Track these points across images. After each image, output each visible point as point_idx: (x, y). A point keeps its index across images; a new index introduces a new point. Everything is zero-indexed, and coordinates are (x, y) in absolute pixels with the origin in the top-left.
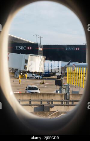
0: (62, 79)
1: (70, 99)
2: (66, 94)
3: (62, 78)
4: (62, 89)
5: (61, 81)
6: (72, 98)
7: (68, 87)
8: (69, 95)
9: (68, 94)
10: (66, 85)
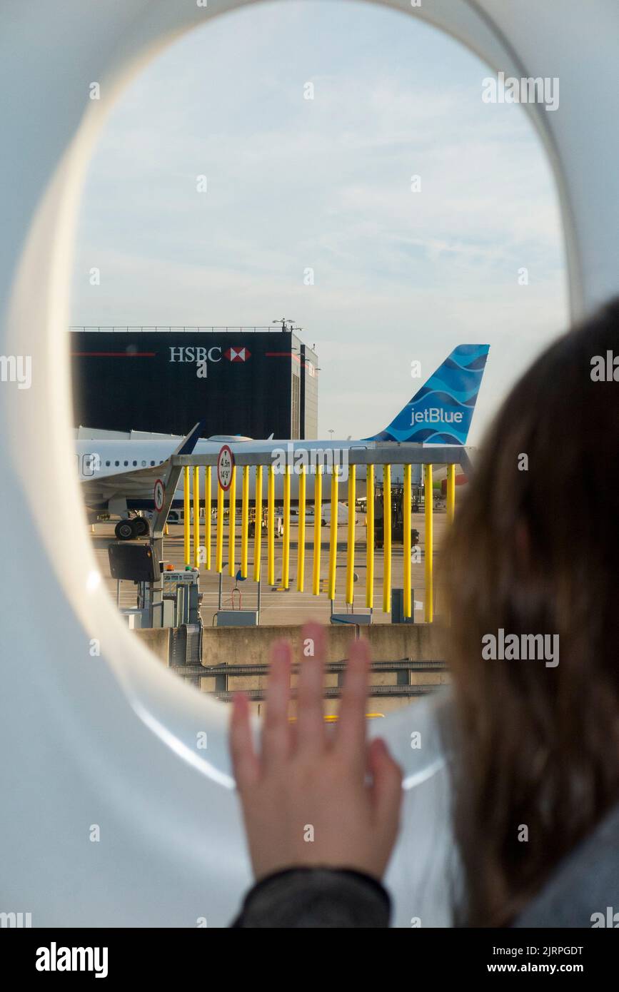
0: (153, 540)
1: (207, 661)
2: (182, 631)
3: (157, 535)
4: (158, 598)
5: (147, 549)
6: (216, 656)
7: (194, 587)
8: (199, 636)
9: (191, 630)
10: (175, 577)
